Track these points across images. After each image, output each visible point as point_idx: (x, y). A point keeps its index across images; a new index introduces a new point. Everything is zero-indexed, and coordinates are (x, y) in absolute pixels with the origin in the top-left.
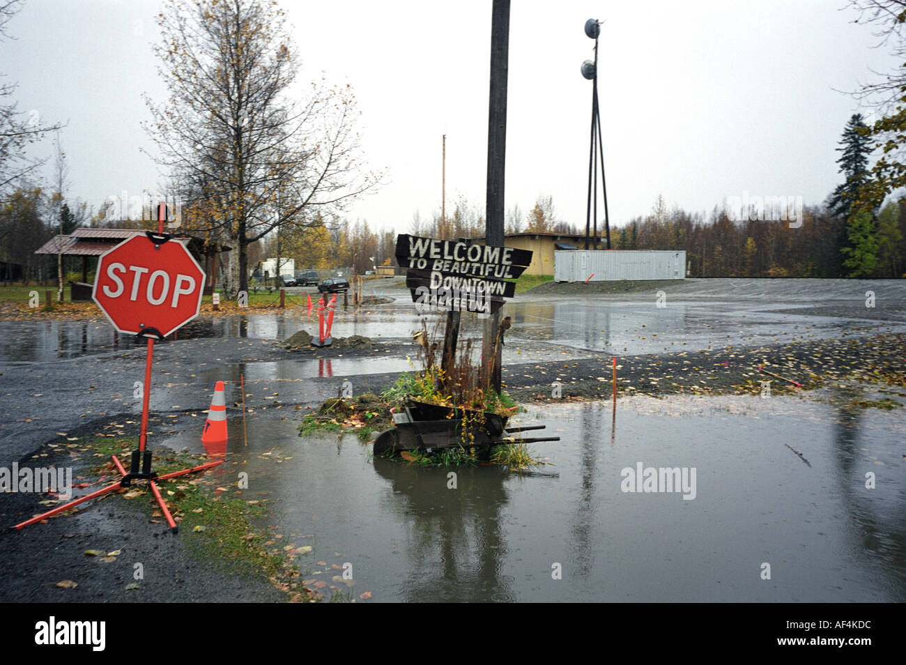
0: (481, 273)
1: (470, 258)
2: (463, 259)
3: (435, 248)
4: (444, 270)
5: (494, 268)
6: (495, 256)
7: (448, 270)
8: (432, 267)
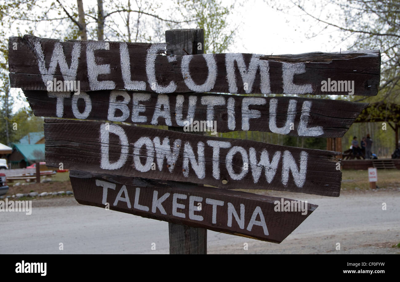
0: (231, 124)
1: (191, 85)
2: (171, 88)
3: (98, 63)
4: (135, 119)
5: (264, 109)
6: (258, 71)
7: (143, 119)
8: (107, 114)
